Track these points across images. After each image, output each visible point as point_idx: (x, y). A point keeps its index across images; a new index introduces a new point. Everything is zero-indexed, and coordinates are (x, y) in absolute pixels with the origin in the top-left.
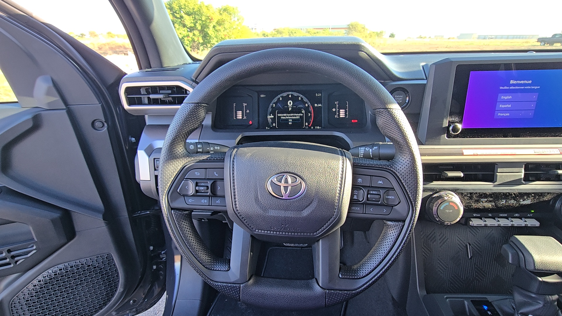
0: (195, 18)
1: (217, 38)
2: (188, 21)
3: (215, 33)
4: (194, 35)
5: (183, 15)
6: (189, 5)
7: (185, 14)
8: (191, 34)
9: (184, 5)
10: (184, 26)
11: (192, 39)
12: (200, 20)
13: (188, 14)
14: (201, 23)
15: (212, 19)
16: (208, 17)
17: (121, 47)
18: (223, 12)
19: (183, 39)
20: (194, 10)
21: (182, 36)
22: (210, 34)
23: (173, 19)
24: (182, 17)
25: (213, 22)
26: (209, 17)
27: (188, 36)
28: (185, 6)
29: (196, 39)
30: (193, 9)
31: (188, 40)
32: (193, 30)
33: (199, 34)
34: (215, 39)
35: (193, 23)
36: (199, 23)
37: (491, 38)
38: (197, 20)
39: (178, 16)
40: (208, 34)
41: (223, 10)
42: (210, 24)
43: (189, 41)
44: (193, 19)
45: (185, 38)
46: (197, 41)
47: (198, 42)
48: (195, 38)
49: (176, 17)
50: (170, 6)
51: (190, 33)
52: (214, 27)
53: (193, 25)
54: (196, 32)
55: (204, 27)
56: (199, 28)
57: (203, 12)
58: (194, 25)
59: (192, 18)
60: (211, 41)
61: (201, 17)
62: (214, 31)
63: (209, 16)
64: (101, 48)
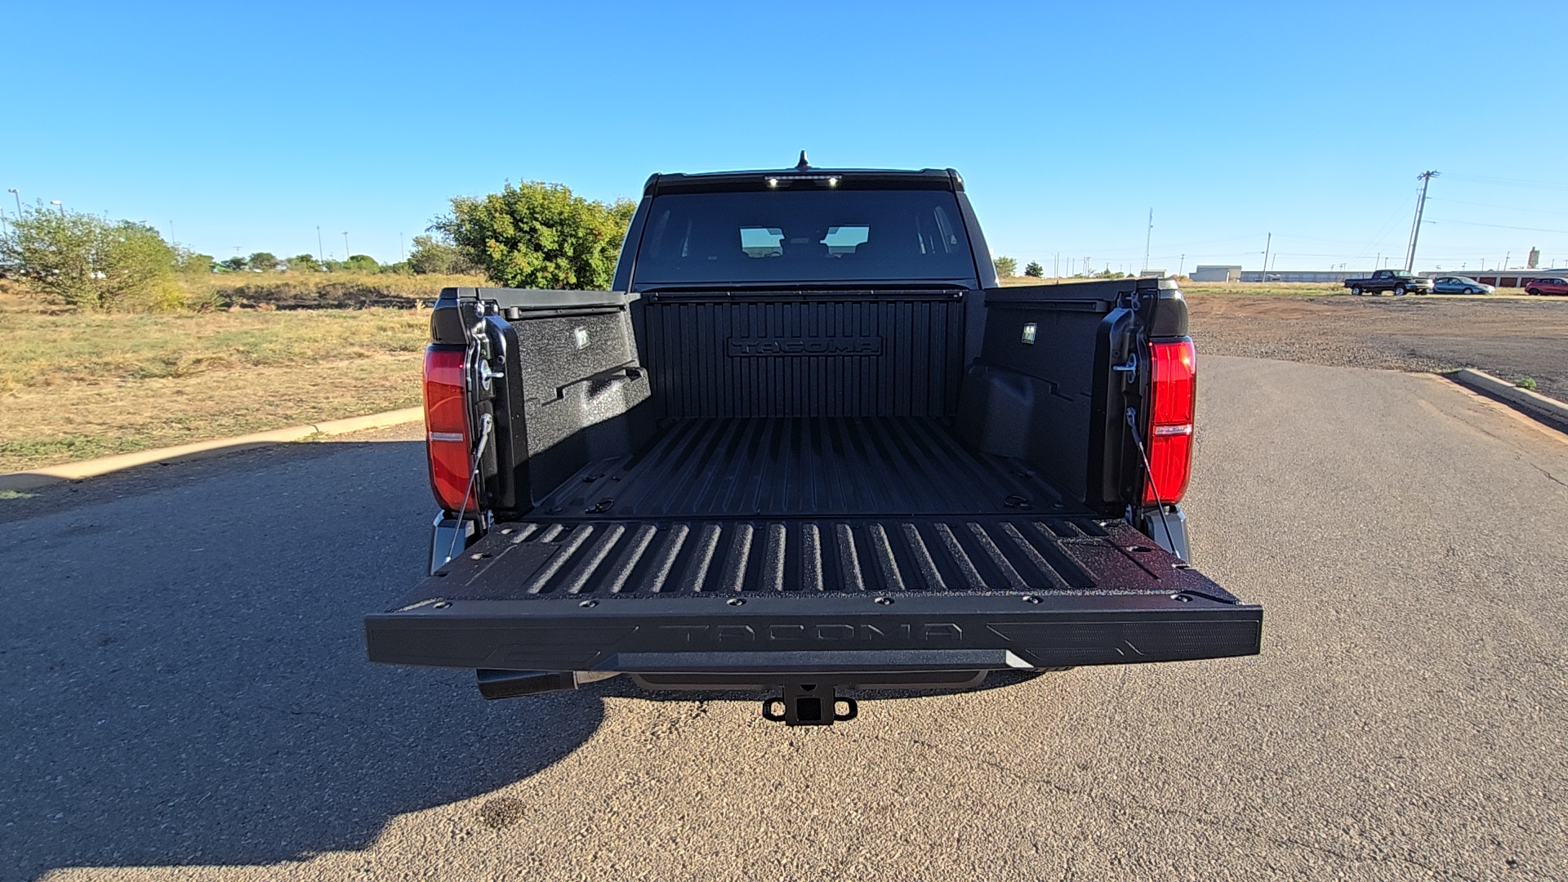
0: (562, 232)
1: (608, 275)
2: (548, 237)
3: (604, 264)
4: (558, 267)
5: (538, 226)
6: (551, 205)
7: (541, 224)
8: (551, 266)
9: (541, 207)
10: (538, 248)
11: (553, 275)
12: (571, 236)
13: (547, 224)
14: (575, 242)
15: (600, 234)
16: (592, 230)
17: (371, 292)
18: (621, 219)
19: (535, 274)
20: (562, 217)
21: (532, 269)
22: (594, 266)
23: (515, 234)
24: (533, 230)
25: (601, 242)
26: (594, 232)
27: (544, 269)
28: (543, 208)
29: (562, 276)
30: (561, 213)
31: (545, 278)
32: (556, 257)
33: (569, 266)
34: (604, 276)
35: (557, 242)
36: (570, 242)
37: (1274, 280)
38: (567, 236)
39: (526, 228)
40: (589, 265)
41: (622, 216)
42: (595, 245)
43: (547, 280)
44: (559, 234)
45: (538, 274)
46: (563, 280)
47: (565, 282)
48: (560, 274)
49: (521, 230)
50: (509, 207)
51: (548, 264)
52: (603, 250)
53: (556, 246)
54: (563, 262)
55: (582, 249)
56: (570, 253)
57: (582, 221)
58: (559, 246)
59: (557, 231)
60: (595, 279)
61: (574, 230)
62: (602, 260)
63: (594, 229)
64: (325, 295)
